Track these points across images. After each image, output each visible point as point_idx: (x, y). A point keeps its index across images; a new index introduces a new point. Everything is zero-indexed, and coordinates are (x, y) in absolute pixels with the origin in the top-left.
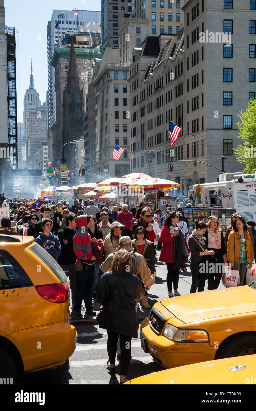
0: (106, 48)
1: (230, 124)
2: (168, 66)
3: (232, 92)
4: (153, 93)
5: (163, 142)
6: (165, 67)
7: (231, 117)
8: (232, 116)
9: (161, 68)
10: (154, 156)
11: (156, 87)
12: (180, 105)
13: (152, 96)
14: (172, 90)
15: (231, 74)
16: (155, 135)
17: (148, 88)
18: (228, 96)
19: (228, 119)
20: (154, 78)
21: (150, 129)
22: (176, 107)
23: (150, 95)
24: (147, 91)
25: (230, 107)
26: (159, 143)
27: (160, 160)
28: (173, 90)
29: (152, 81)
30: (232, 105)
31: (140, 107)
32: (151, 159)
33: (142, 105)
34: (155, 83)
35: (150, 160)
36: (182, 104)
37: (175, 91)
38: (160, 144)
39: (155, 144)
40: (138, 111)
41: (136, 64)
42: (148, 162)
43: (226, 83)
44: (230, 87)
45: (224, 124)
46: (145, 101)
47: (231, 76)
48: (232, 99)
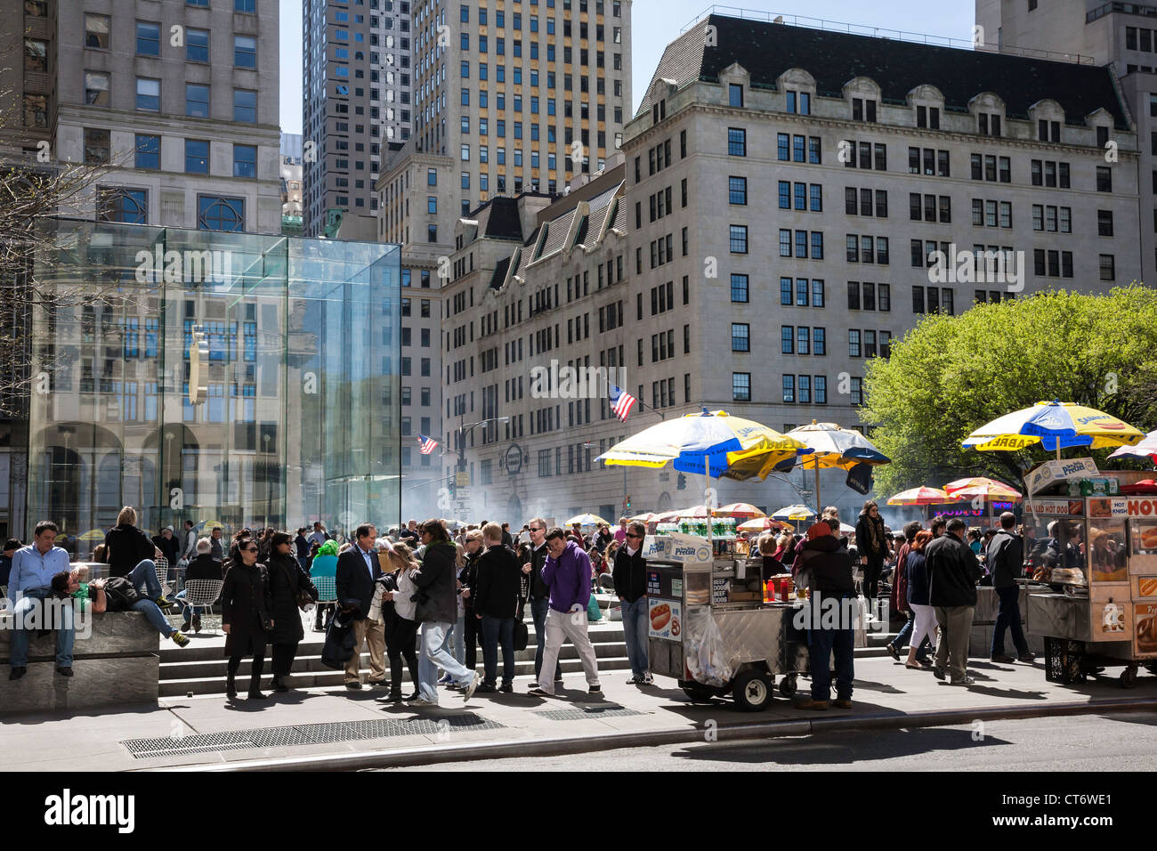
0: (343, 215)
1: (747, 391)
2: (575, 263)
3: (748, 325)
4: (523, 318)
5: (558, 427)
6: (564, 265)
7: (747, 376)
8: (749, 374)
9: (553, 265)
10: (527, 459)
11: (534, 308)
12: (614, 348)
13: (520, 326)
14: (586, 315)
15: (745, 287)
16: (532, 413)
17: (507, 308)
18: (741, 332)
19: (742, 381)
20: (528, 288)
21: (514, 399)
22: (602, 353)
23: (513, 323)
24: (503, 315)
25: (746, 356)
26: (545, 431)
27: (549, 469)
28: (590, 316)
29: (522, 294)
30: (749, 350)
31: (480, 349)
32: (518, 466)
33: (488, 344)
34: (531, 297)
35: (513, 468)
36: (621, 347)
37: (598, 317)
38: (548, 433)
39: (532, 433)
40: (472, 358)
41: (467, 254)
42: (506, 472)
43: (736, 306)
44: (745, 313)
45: (735, 390)
46: (496, 337)
47: (745, 291)
48: (748, 338)
